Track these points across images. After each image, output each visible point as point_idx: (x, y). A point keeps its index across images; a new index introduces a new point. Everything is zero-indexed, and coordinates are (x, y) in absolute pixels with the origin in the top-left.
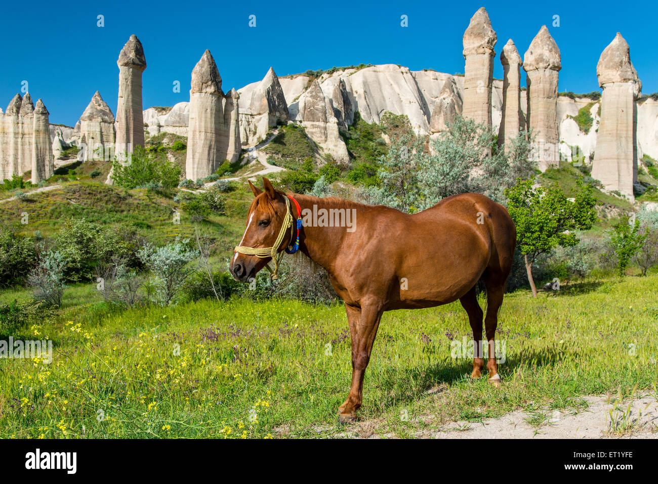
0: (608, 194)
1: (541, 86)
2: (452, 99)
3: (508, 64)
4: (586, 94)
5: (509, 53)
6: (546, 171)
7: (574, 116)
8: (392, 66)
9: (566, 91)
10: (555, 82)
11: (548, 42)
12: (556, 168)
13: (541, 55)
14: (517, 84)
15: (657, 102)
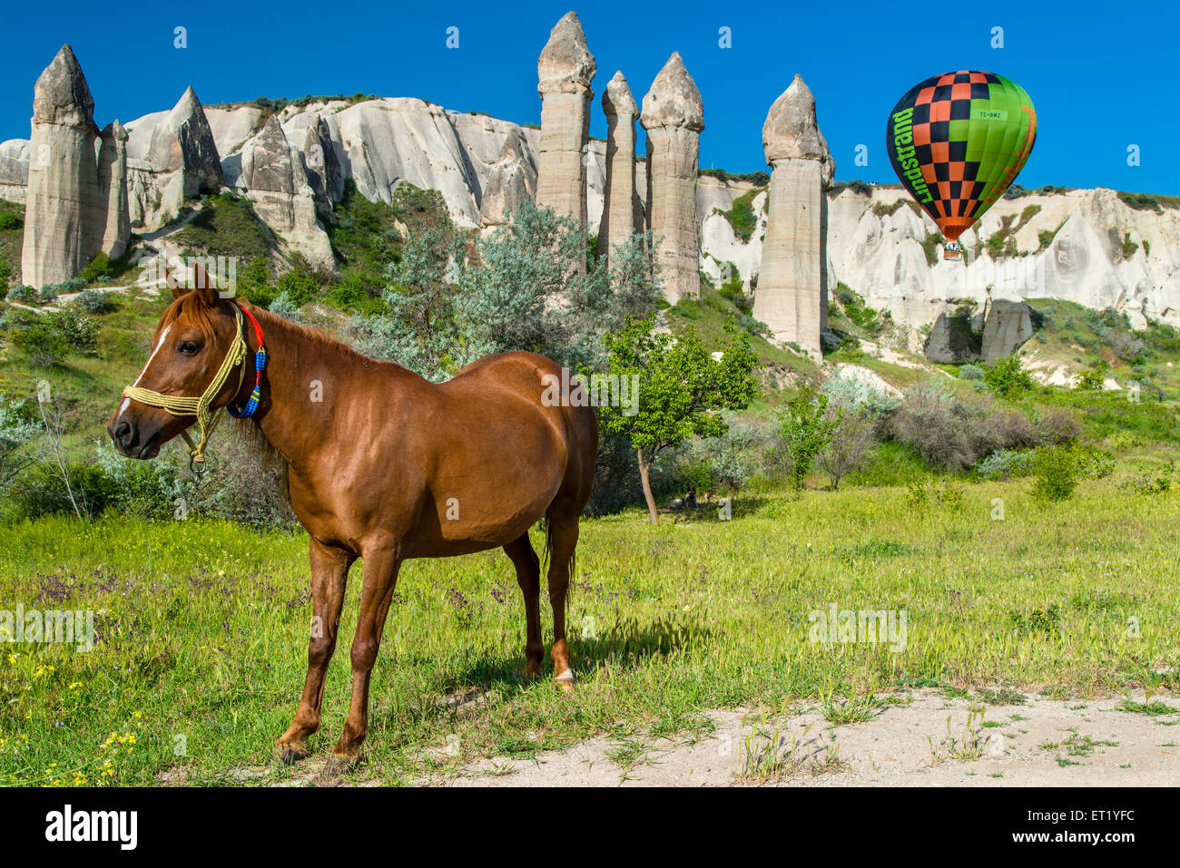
0: (780, 347)
1: (671, 156)
2: (519, 168)
3: (615, 114)
4: (746, 174)
5: (617, 95)
6: (678, 303)
7: (725, 210)
8: (413, 101)
9: (713, 168)
10: (694, 151)
11: (682, 82)
12: (694, 299)
13: (670, 102)
14: (630, 150)
15: (862, 195)
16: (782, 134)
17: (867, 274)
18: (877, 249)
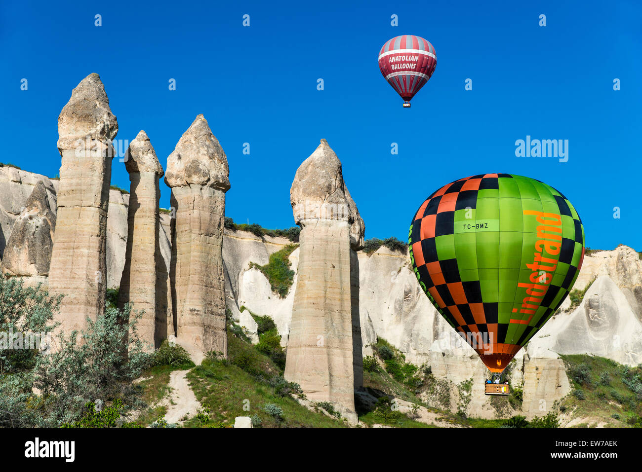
0: (312, 409)
1: (196, 213)
2: (45, 220)
3: (138, 172)
4: (282, 230)
5: (140, 154)
6: (203, 362)
7: (262, 265)
9: (249, 223)
10: (219, 208)
11: (207, 143)
12: (219, 358)
13: (195, 162)
14: (152, 206)
15: (397, 253)
16: (309, 194)
17: (405, 329)
18: (415, 305)
